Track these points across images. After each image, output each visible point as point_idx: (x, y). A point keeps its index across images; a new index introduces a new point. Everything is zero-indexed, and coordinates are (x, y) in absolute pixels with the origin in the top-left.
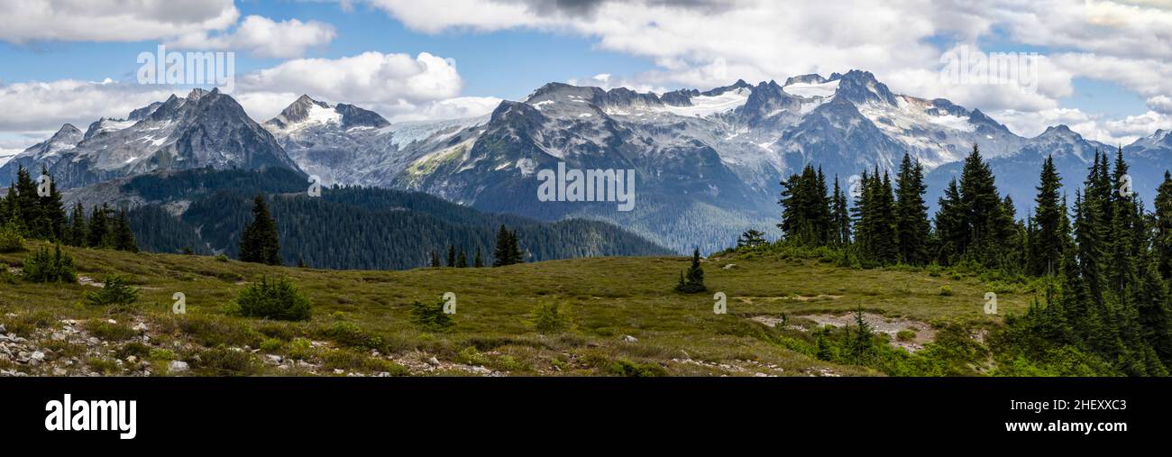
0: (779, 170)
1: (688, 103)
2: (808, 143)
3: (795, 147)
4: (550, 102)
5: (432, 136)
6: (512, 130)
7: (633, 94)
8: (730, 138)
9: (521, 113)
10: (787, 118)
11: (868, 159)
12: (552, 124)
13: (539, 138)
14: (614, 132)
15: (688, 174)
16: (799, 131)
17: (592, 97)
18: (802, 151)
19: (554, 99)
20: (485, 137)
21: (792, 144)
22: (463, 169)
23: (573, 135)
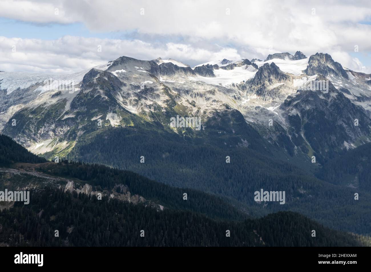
0: (285, 128)
1: (212, 74)
2: (304, 109)
3: (294, 112)
4: (124, 71)
5: (32, 86)
6: (101, 91)
7: (177, 67)
8: (245, 102)
9: (106, 79)
10: (285, 90)
11: (345, 122)
12: (127, 87)
13: (120, 99)
14: (170, 96)
15: (225, 130)
16: (296, 100)
17: (150, 68)
18: (299, 115)
19: (125, 68)
20: (82, 95)
21: (292, 109)
22: (66, 117)
23: (142, 97)
